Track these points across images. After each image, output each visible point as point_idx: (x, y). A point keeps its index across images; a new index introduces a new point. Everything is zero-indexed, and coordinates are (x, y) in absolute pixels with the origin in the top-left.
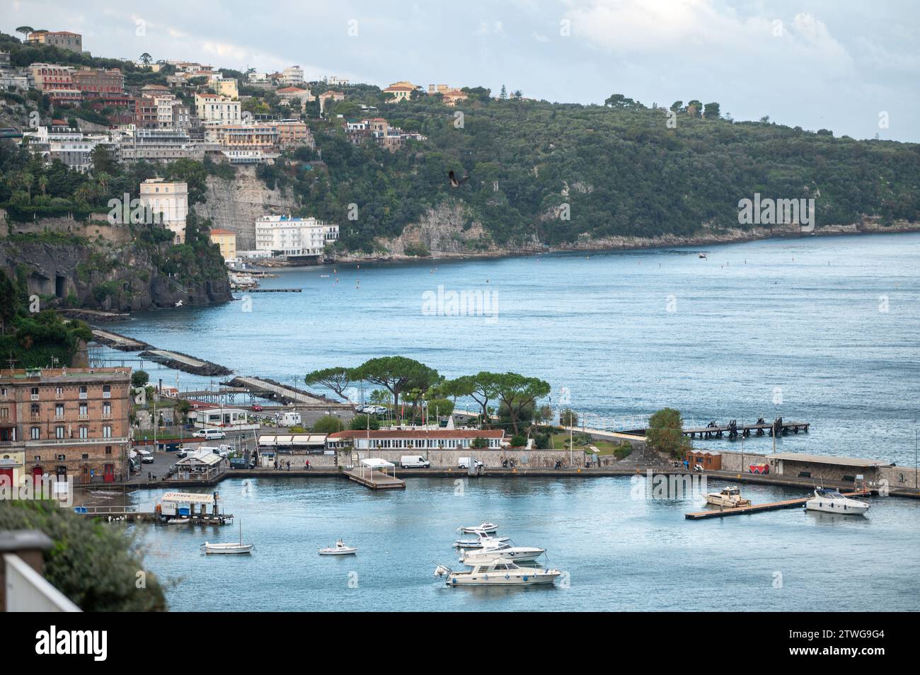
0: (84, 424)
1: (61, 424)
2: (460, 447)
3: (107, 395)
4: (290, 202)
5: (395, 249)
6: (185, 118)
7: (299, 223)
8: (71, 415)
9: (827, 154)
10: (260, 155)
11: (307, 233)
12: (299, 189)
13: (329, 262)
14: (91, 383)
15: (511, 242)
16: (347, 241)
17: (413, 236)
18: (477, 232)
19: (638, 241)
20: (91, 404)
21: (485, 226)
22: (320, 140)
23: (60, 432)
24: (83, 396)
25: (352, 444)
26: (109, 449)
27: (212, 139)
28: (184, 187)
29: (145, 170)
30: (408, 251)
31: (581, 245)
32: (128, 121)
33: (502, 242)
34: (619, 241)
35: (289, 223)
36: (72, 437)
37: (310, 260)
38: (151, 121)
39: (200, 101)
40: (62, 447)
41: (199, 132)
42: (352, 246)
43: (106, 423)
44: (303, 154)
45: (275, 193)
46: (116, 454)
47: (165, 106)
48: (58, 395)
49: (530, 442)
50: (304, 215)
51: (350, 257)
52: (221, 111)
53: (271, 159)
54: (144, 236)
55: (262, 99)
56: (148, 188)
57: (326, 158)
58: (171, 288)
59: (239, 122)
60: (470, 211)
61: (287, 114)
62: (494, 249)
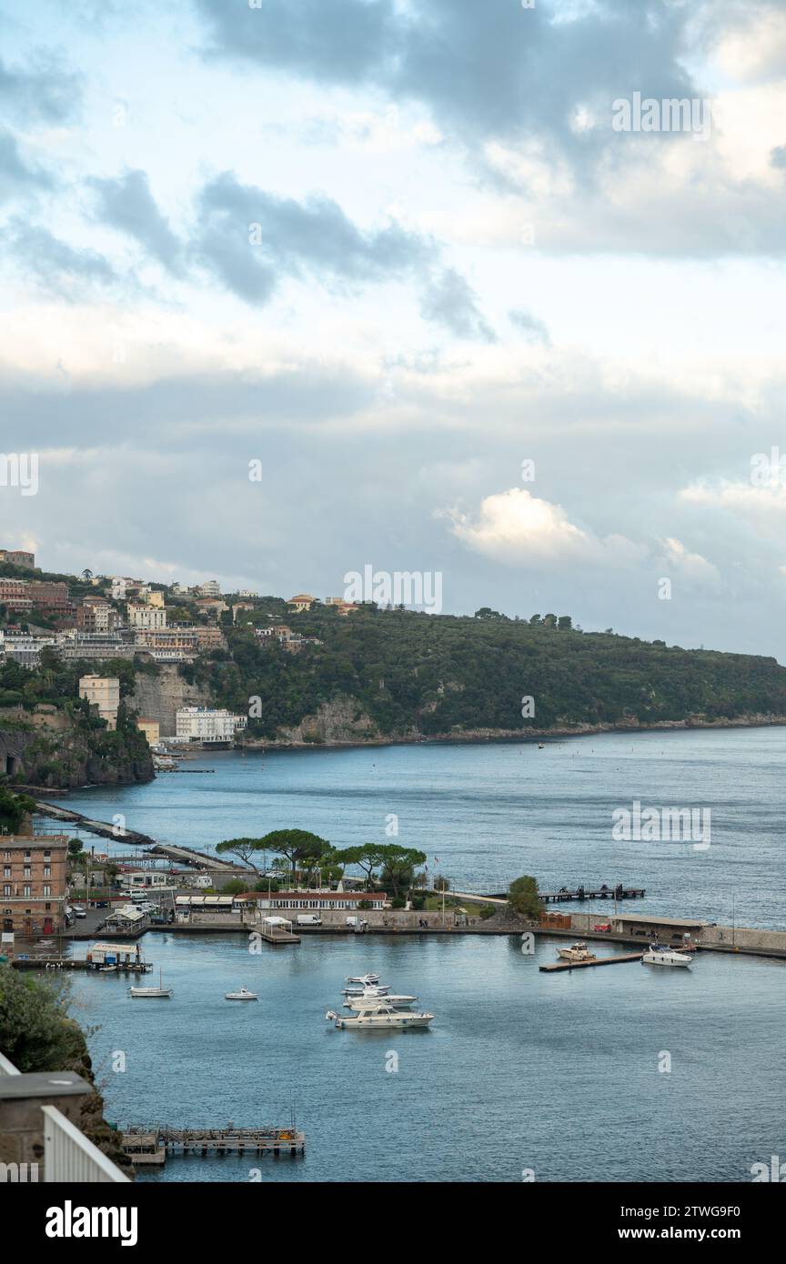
0: (28, 884)
1: (9, 884)
2: (348, 908)
3: (47, 860)
4: (207, 696)
5: (295, 736)
6: (118, 624)
7: (213, 714)
8: (17, 876)
9: (661, 661)
10: (181, 656)
11: (220, 722)
12: (213, 685)
13: (239, 748)
14: (34, 849)
15: (394, 732)
16: (252, 731)
17: (310, 726)
18: (365, 723)
20: (34, 867)
21: (372, 718)
22: (233, 643)
23: (7, 891)
24: (27, 860)
25: (255, 904)
26: (48, 906)
27: (141, 642)
28: (116, 683)
29: (84, 668)
30: (306, 739)
31: (454, 735)
32: (70, 626)
33: (386, 732)
34: (486, 732)
35: (205, 714)
36: (17, 895)
37: (223, 746)
38: (90, 627)
39: (132, 610)
40: (9, 903)
41: (130, 636)
42: (259, 734)
43: (46, 883)
44: (218, 655)
45: (193, 688)
46: (55, 910)
47: (102, 615)
48: (7, 858)
49: (408, 904)
50: (217, 707)
51: (257, 744)
52: (149, 619)
53: (190, 659)
54: (82, 724)
55: (183, 608)
56: (86, 683)
57: (238, 659)
58: (104, 768)
59: (164, 628)
60: (359, 705)
61: (204, 621)
62: (380, 738)
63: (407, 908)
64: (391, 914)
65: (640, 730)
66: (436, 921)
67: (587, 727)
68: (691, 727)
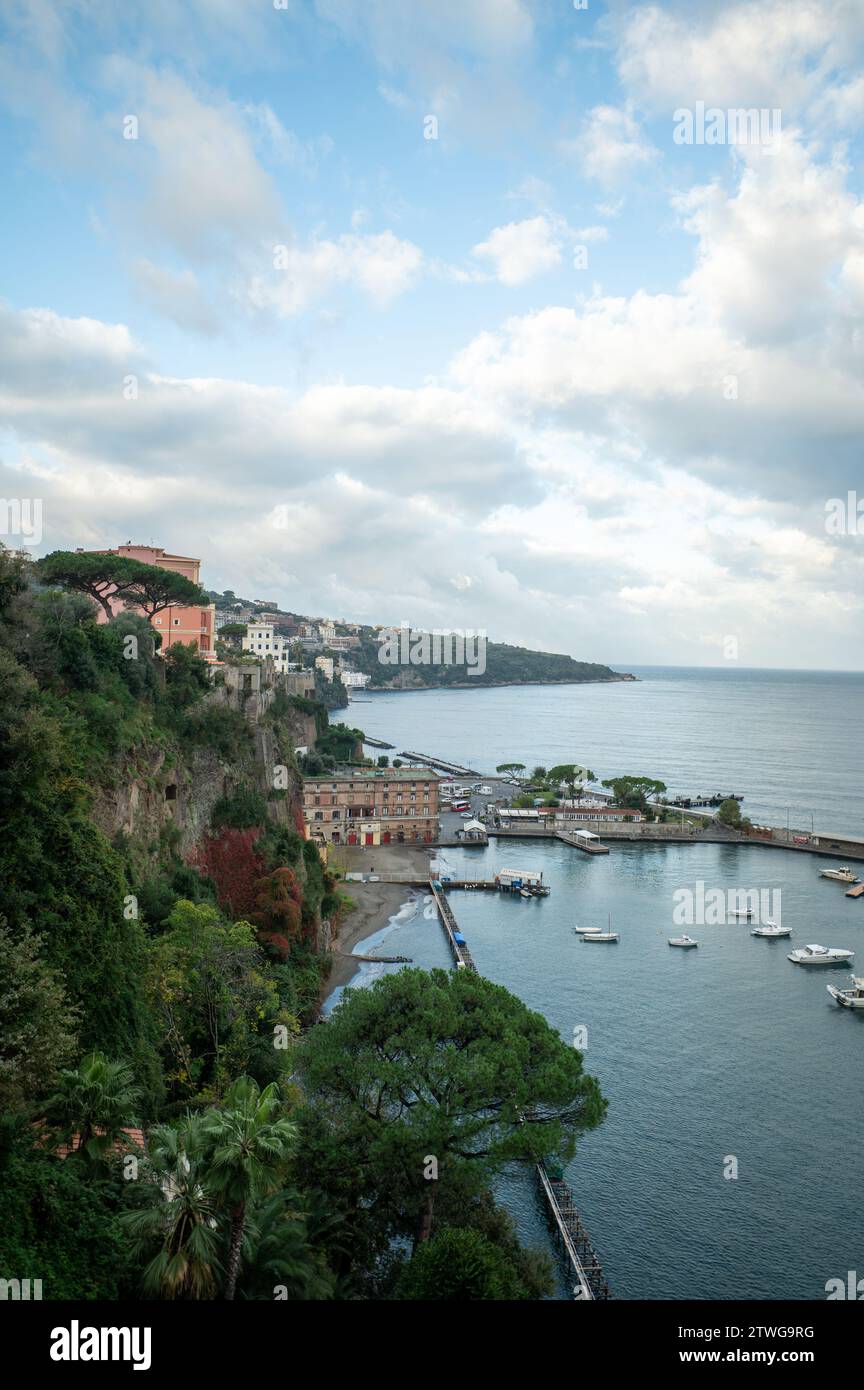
0: (413, 806)
1: (400, 806)
2: (616, 820)
3: (427, 789)
4: (353, 667)
5: (390, 685)
6: (315, 634)
7: (357, 674)
8: (407, 800)
9: (529, 656)
10: (343, 649)
11: (359, 678)
12: (356, 662)
13: (367, 690)
14: (418, 781)
15: (431, 683)
16: (373, 682)
17: (396, 680)
18: (419, 680)
19: (473, 685)
20: (417, 793)
21: (422, 678)
22: (363, 644)
23: (399, 811)
24: (413, 789)
25: (554, 817)
26: (428, 822)
27: (326, 642)
28: (332, 660)
29: (317, 654)
30: (394, 686)
31: (453, 685)
32: (296, 635)
33: (427, 684)
34: (466, 684)
35: (353, 675)
36: (407, 814)
37: (361, 689)
38: (303, 635)
39: (321, 628)
40: (402, 821)
41: (321, 640)
42: (375, 684)
43: (426, 805)
44: (358, 649)
45: (348, 663)
46: (432, 825)
47: (309, 630)
48: (399, 788)
49: (657, 818)
50: (358, 671)
51: (375, 688)
52: (329, 634)
53: (346, 650)
54: (319, 680)
55: (341, 629)
56: (319, 660)
57: (366, 651)
58: (328, 701)
59: (335, 637)
60: (416, 672)
61: (351, 634)
62: (425, 686)
63: (656, 821)
64: (647, 825)
65: (521, 684)
66: (677, 830)
67: (504, 683)
68: (542, 684)
